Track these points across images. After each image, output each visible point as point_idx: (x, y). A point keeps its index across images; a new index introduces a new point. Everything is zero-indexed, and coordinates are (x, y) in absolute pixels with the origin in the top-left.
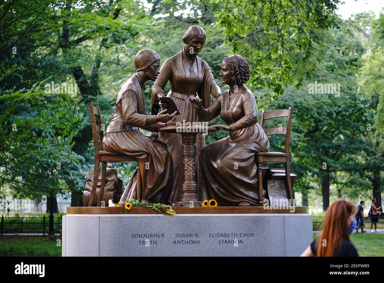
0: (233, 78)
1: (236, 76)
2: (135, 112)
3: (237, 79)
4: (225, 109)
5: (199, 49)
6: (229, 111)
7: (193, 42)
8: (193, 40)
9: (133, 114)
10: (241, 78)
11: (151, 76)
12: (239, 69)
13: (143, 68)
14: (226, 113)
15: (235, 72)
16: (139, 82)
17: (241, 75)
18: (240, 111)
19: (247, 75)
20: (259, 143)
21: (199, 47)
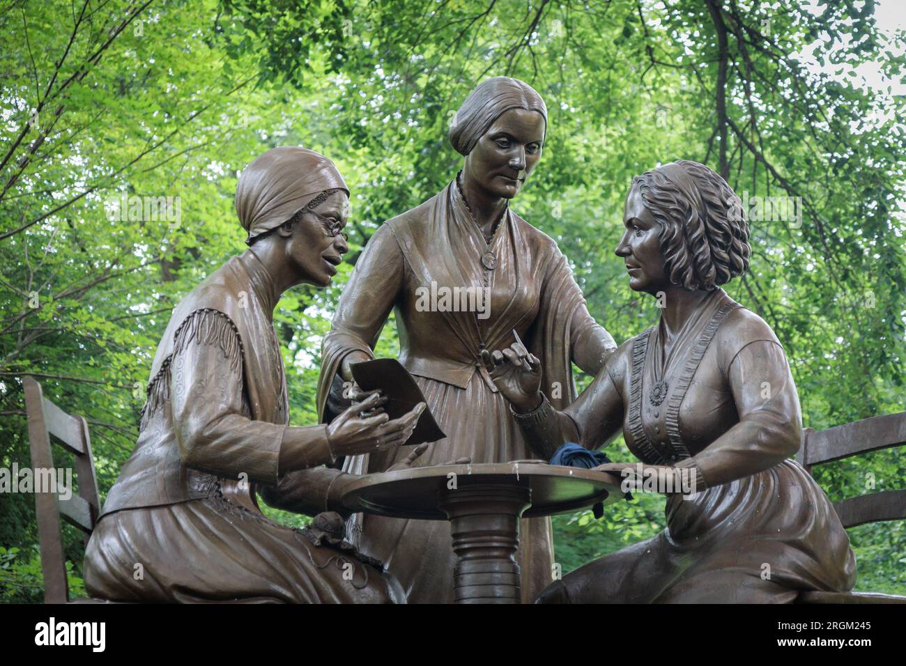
0: (680, 258)
1: (690, 249)
2: (231, 411)
3: (694, 262)
4: (647, 404)
5: (518, 169)
6: (664, 408)
7: (493, 138)
8: (493, 131)
9: (221, 417)
10: (715, 258)
11: (308, 260)
12: (704, 215)
13: (272, 224)
14: (648, 418)
15: (685, 233)
16: (255, 288)
17: (713, 242)
18: (714, 404)
19: (739, 243)
20: (811, 545)
21: (517, 161)
